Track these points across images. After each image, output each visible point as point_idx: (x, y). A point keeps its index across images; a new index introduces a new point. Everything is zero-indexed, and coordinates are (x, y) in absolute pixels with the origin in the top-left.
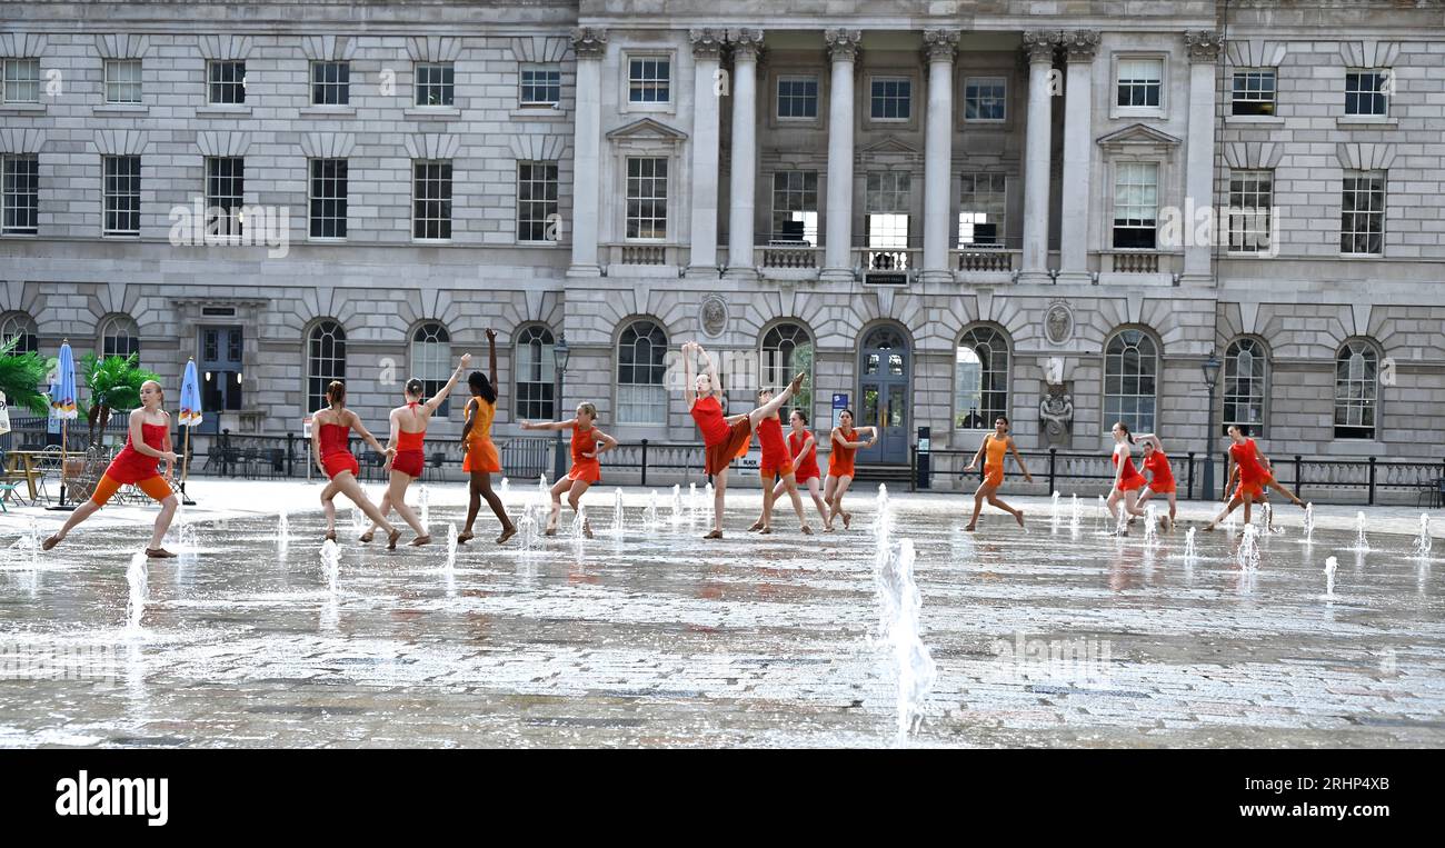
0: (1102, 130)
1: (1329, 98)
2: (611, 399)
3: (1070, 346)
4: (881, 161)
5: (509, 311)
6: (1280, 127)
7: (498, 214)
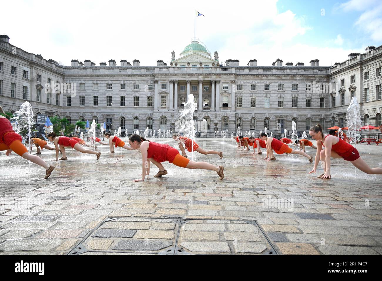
0: (221, 92)
1: (249, 88)
2: (159, 126)
3: (217, 119)
5: (146, 116)
6: (243, 92)
7: (145, 103)
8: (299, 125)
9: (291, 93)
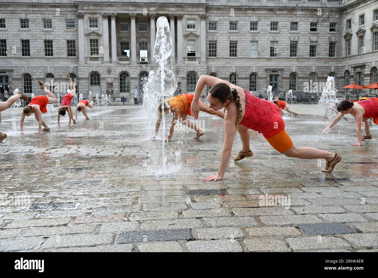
0: (184, 34)
1: (227, 27)
2: (89, 88)
3: (180, 76)
4: (142, 40)
5: (66, 71)
6: (218, 33)
7: (63, 51)
8: (299, 83)
9: (289, 35)
